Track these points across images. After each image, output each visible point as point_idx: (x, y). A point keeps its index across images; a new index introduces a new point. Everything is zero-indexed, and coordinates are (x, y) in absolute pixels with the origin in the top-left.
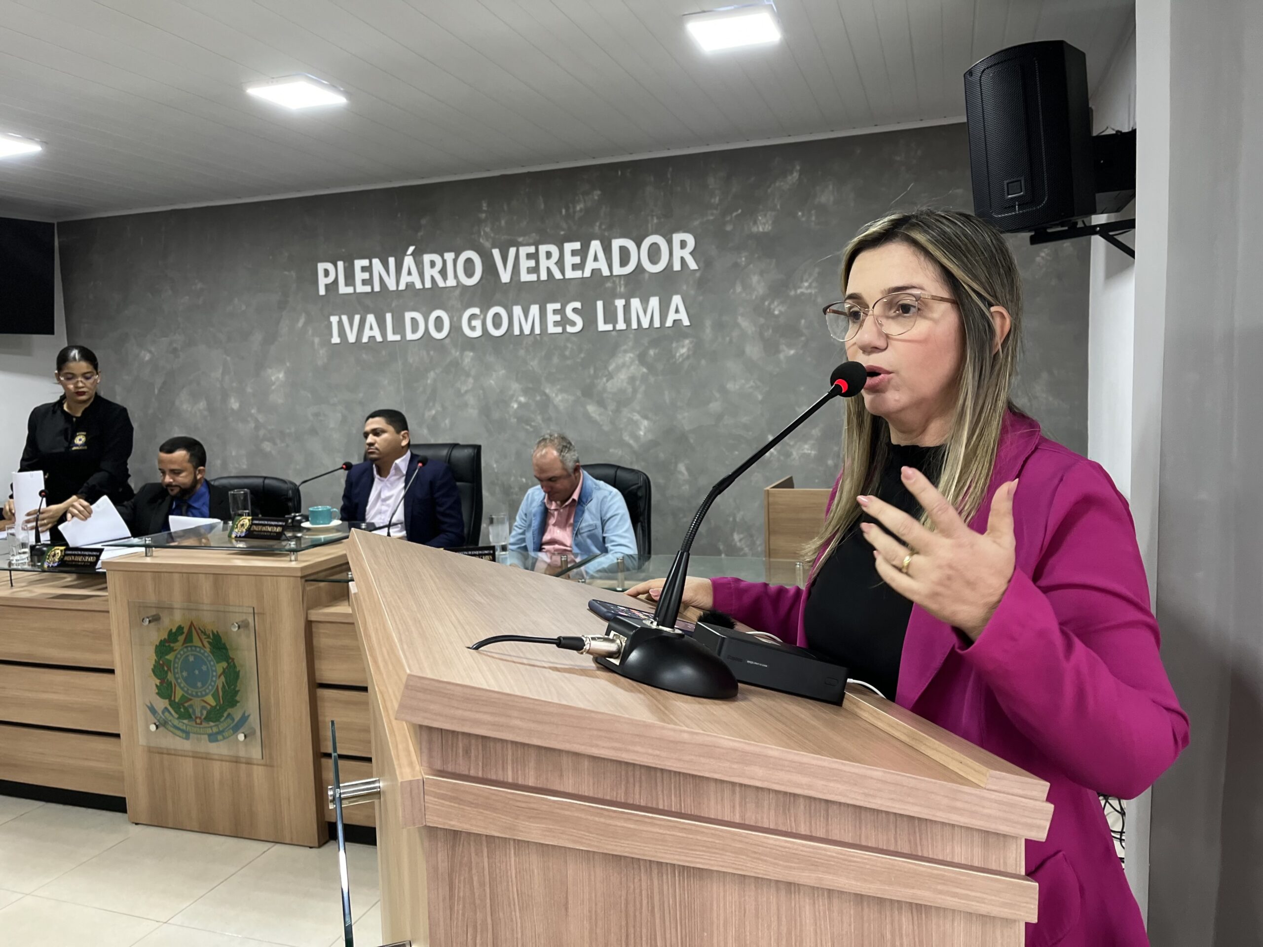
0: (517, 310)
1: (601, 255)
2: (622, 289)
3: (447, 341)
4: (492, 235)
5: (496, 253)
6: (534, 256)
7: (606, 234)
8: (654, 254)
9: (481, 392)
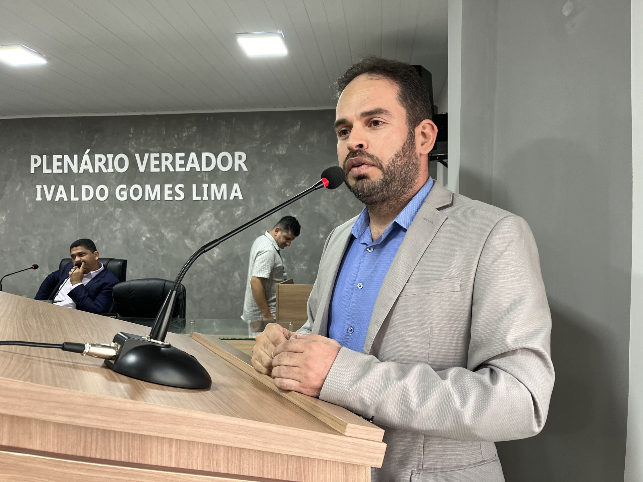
0: (148, 187)
1: (196, 160)
2: (207, 178)
3: (106, 202)
4: (136, 146)
5: (137, 156)
6: (159, 159)
7: (199, 150)
8: (224, 162)
9: (125, 231)
